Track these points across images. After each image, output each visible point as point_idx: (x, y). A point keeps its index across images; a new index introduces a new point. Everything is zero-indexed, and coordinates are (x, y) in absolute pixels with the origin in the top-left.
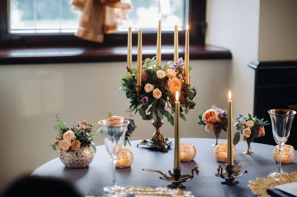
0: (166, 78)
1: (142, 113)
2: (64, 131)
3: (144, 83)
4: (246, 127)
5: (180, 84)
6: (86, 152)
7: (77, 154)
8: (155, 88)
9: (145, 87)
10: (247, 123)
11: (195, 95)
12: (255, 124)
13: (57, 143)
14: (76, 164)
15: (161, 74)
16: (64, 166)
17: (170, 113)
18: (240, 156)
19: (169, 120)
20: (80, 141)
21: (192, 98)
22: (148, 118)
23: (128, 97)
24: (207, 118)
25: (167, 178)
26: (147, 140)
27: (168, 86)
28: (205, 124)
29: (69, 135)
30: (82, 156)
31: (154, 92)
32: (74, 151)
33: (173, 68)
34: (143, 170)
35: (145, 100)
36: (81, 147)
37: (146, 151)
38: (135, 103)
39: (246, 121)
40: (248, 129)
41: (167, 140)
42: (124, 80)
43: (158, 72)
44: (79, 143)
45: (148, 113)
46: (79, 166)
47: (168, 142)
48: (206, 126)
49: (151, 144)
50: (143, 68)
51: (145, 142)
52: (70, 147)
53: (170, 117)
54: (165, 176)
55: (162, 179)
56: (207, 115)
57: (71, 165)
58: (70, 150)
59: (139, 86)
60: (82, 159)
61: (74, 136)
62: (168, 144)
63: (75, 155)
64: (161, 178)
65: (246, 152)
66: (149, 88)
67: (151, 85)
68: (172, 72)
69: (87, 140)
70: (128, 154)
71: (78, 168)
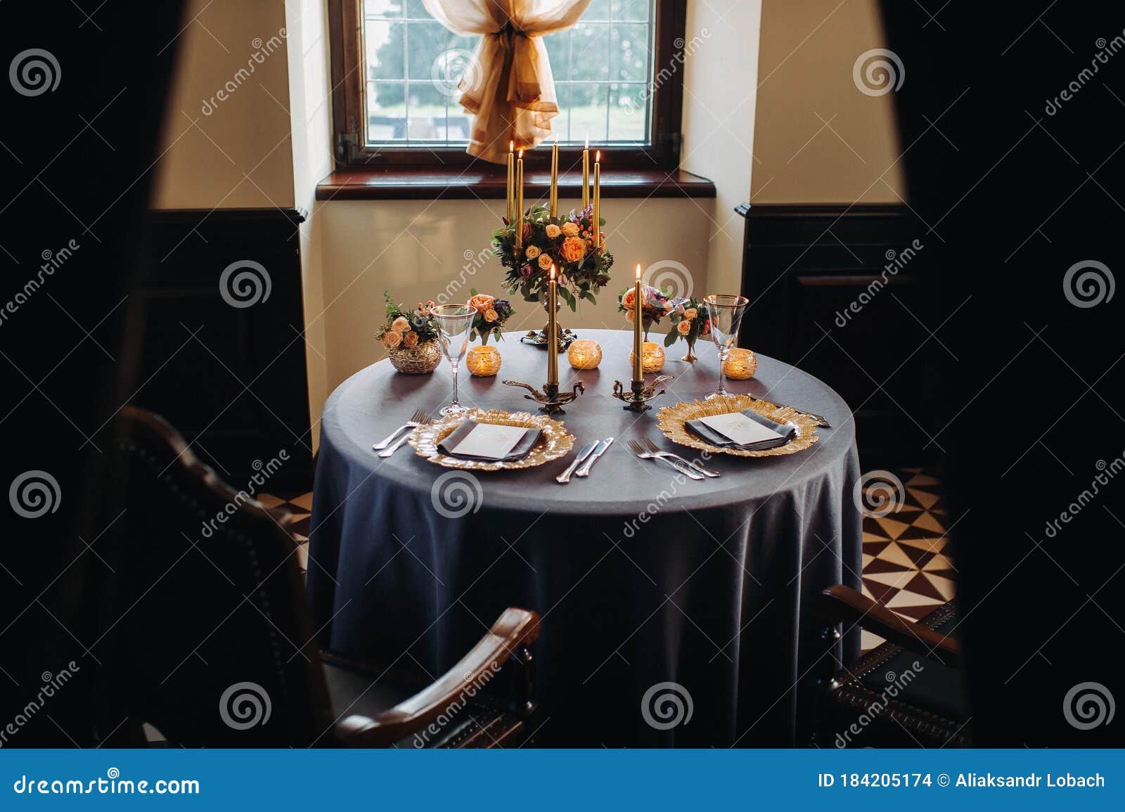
0: (562, 237)
1: (525, 291)
2: (396, 317)
3: (526, 245)
4: (684, 318)
5: (584, 247)
6: (430, 351)
7: (413, 353)
8: (542, 253)
9: (528, 250)
10: (686, 313)
11: (611, 263)
12: (699, 314)
13: (383, 336)
14: (411, 369)
15: (553, 231)
16: (395, 370)
17: (571, 292)
18: (674, 363)
19: (568, 302)
20: (417, 334)
21: (607, 269)
22: (534, 298)
23: (504, 265)
24: (629, 301)
25: (539, 397)
26: (536, 332)
27: (562, 250)
28: (627, 310)
29: (400, 324)
30: (421, 357)
31: (540, 260)
32: (409, 348)
33: (575, 222)
34: (504, 383)
35: (526, 271)
36: (419, 343)
37: (531, 348)
38: (515, 274)
39: (686, 309)
40: (687, 322)
41: (568, 332)
42: (498, 238)
43: (548, 228)
44: (417, 337)
45: (533, 291)
46: (416, 372)
47: (568, 336)
48: (627, 313)
49: (540, 339)
50: (525, 221)
51: (533, 334)
52: (402, 343)
53: (569, 298)
54: (535, 393)
55: (529, 398)
56: (630, 295)
57: (404, 369)
58: (402, 346)
59: (519, 250)
60: (421, 360)
61: (408, 325)
62: (567, 340)
63: (410, 355)
64: (527, 397)
65: (684, 357)
66: (533, 252)
67: (536, 249)
68: (572, 228)
69: (429, 332)
70: (492, 355)
71: (417, 375)
